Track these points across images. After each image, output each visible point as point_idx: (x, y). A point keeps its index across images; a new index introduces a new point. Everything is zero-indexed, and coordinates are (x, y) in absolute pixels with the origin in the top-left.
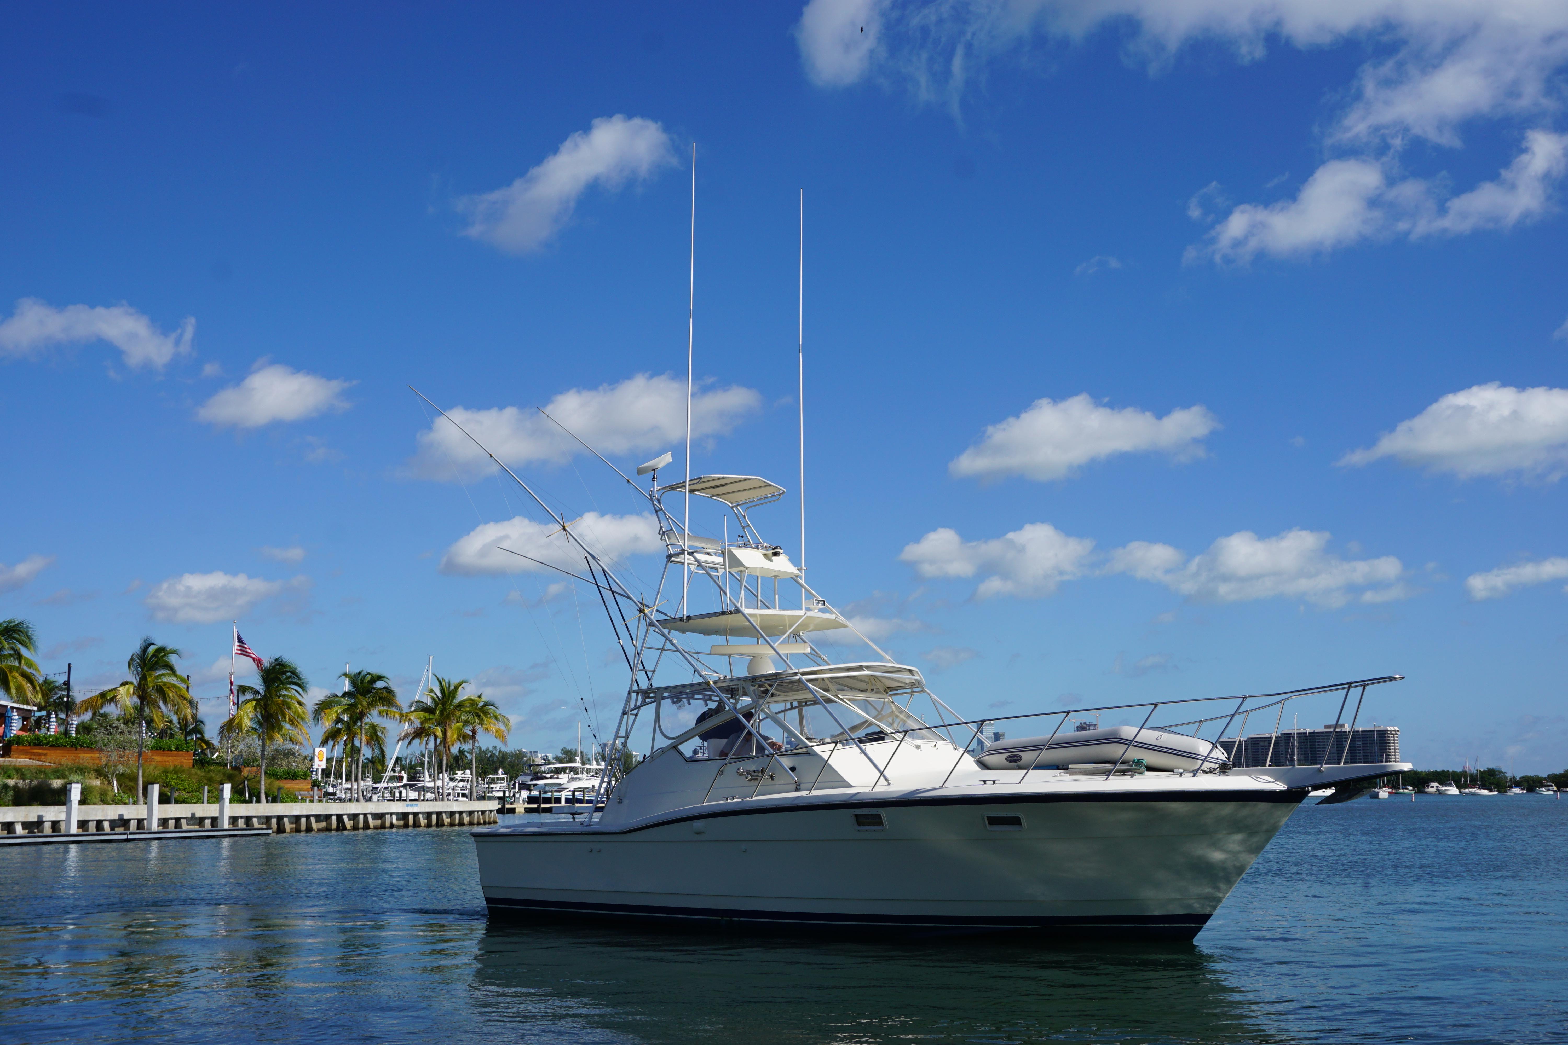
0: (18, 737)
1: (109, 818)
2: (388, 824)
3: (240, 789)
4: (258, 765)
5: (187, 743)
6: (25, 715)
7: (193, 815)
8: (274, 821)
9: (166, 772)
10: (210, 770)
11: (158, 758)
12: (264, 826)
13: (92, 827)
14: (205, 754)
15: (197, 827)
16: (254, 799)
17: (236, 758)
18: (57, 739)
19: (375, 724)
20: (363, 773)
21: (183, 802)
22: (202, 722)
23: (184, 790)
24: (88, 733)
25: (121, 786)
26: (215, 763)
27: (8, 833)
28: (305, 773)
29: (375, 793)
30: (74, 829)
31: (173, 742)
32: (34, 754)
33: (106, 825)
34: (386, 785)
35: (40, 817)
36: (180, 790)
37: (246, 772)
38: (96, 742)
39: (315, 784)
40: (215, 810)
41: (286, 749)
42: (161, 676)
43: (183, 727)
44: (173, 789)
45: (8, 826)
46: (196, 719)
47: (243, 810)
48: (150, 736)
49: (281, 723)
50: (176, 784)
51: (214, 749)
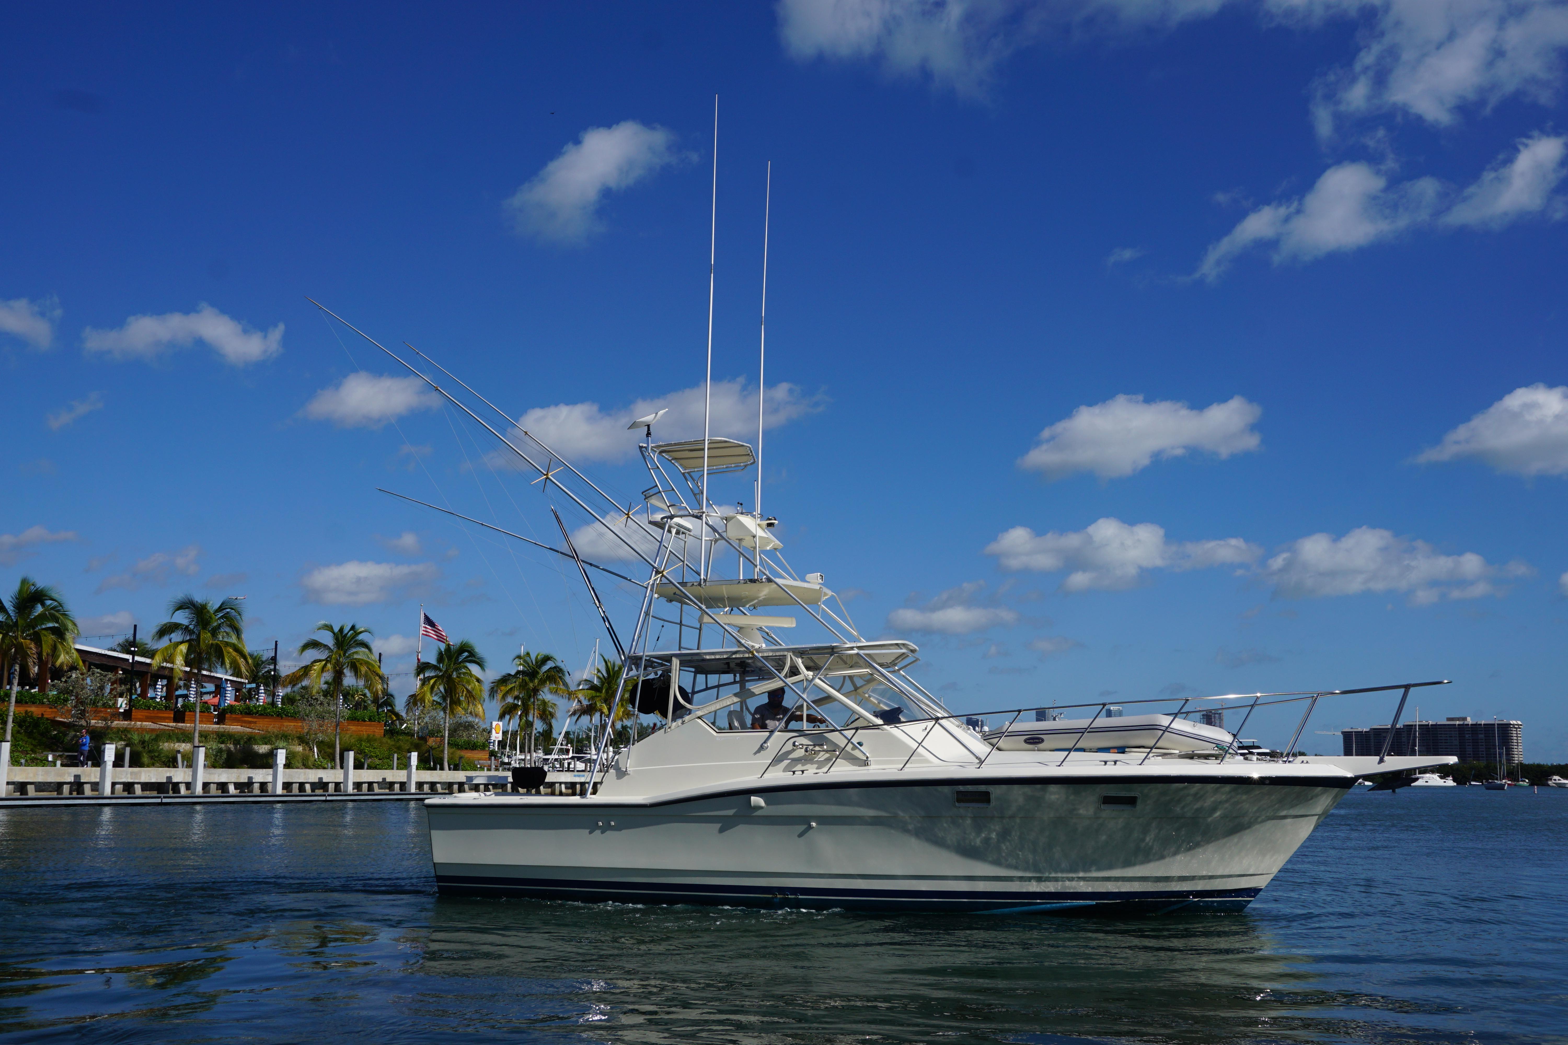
0: (231, 706)
1: (310, 781)
2: (557, 792)
3: (426, 757)
4: (442, 736)
5: (378, 714)
6: (238, 687)
7: (384, 779)
8: (456, 787)
9: (360, 740)
10: (399, 740)
11: (353, 728)
12: (447, 791)
13: (295, 789)
14: (395, 725)
15: (387, 791)
16: (438, 766)
17: (422, 729)
18: (265, 708)
19: (547, 700)
20: (536, 745)
21: (375, 768)
22: (392, 696)
23: (376, 757)
24: (292, 705)
25: (320, 752)
26: (403, 733)
27: (222, 793)
28: (484, 744)
29: (546, 764)
30: (279, 790)
31: (367, 714)
32: (245, 722)
33: (308, 787)
34: (557, 757)
35: (250, 778)
36: (373, 757)
37: (431, 742)
38: (299, 712)
39: (492, 754)
40: (403, 776)
41: (466, 722)
42: (356, 653)
43: (376, 700)
44: (366, 756)
45: (223, 786)
46: (385, 692)
47: (428, 776)
48: (346, 708)
49: (461, 699)
50: (370, 751)
51: (402, 721)
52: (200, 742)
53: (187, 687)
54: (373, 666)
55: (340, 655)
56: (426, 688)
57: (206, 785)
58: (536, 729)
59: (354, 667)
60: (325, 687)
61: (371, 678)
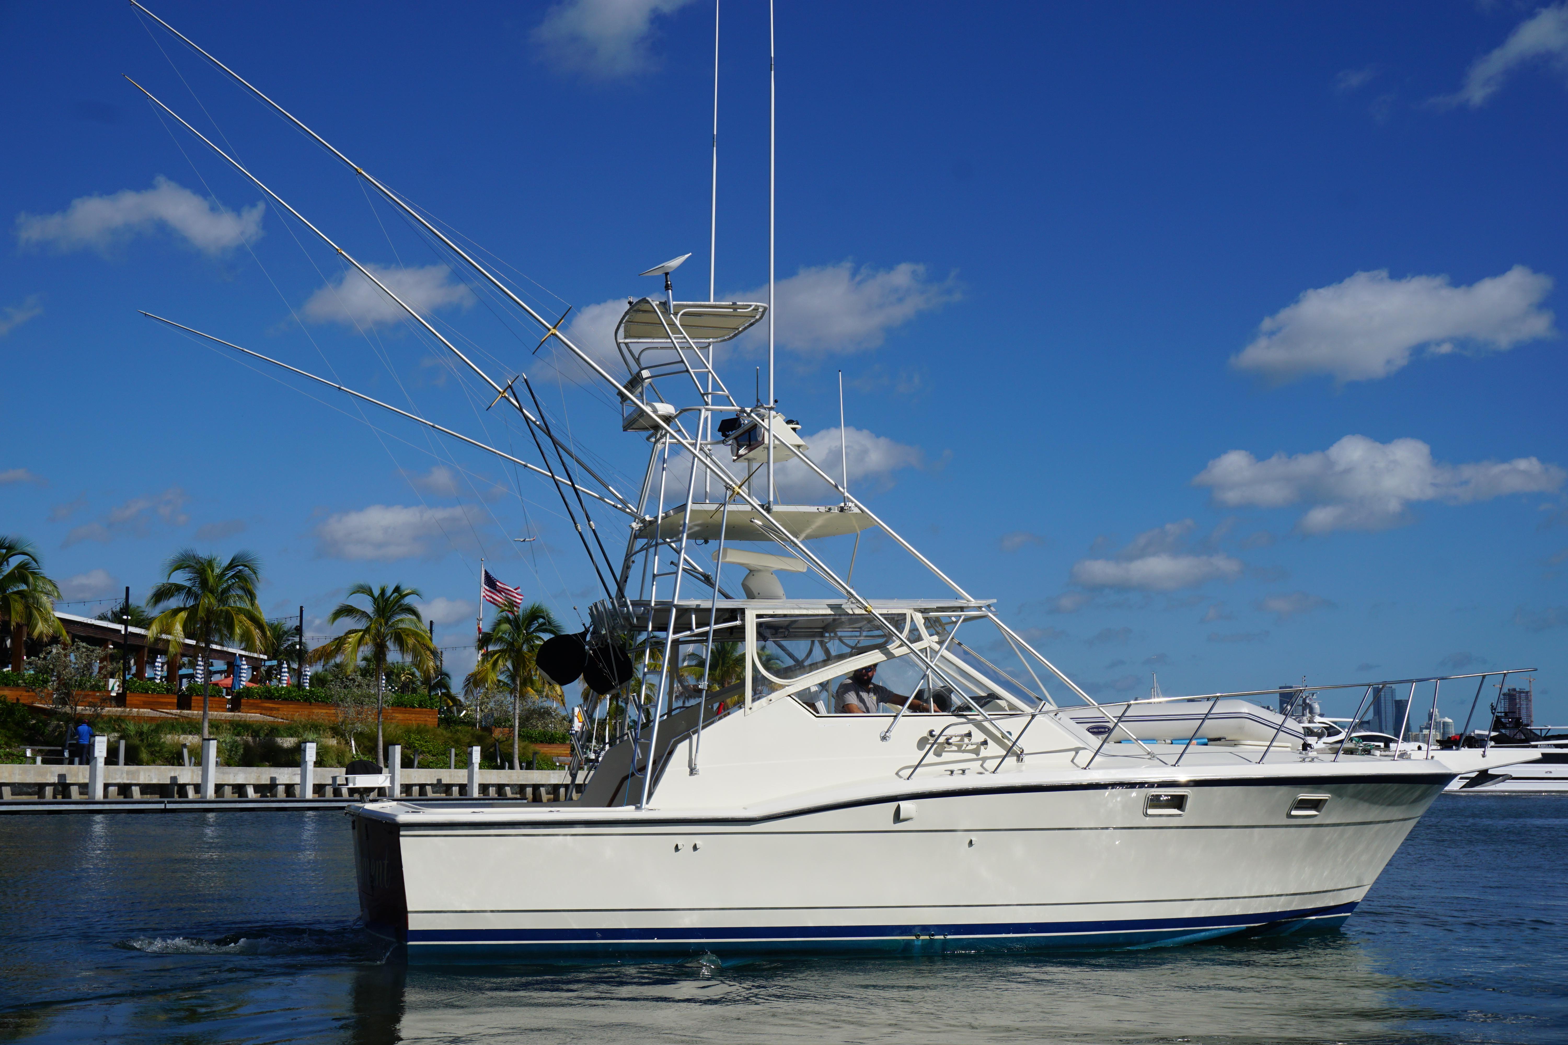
0: (247, 689)
3: (491, 752)
4: (511, 726)
5: (431, 699)
6: (255, 665)
7: (439, 781)
8: (529, 790)
9: (408, 731)
10: (458, 730)
11: (399, 716)
12: (518, 796)
13: (329, 792)
14: (452, 712)
15: (443, 796)
16: (507, 764)
17: (486, 717)
18: (289, 692)
21: (427, 766)
22: (447, 675)
23: (429, 752)
24: (323, 686)
25: (359, 747)
26: (462, 722)
27: (239, 797)
28: (564, 735)
30: (309, 794)
31: (416, 698)
32: (266, 709)
33: (344, 790)
35: (273, 779)
36: (424, 752)
37: (497, 733)
38: (332, 696)
40: (464, 776)
41: (542, 708)
42: (401, 621)
43: (427, 681)
44: (416, 751)
45: (240, 789)
46: (439, 671)
47: (494, 777)
48: (390, 690)
49: (534, 678)
50: (421, 746)
51: (460, 706)
52: (210, 733)
53: (193, 665)
54: (422, 638)
55: (381, 624)
56: (489, 666)
57: (219, 788)
59: (400, 640)
60: (363, 664)
61: (421, 653)
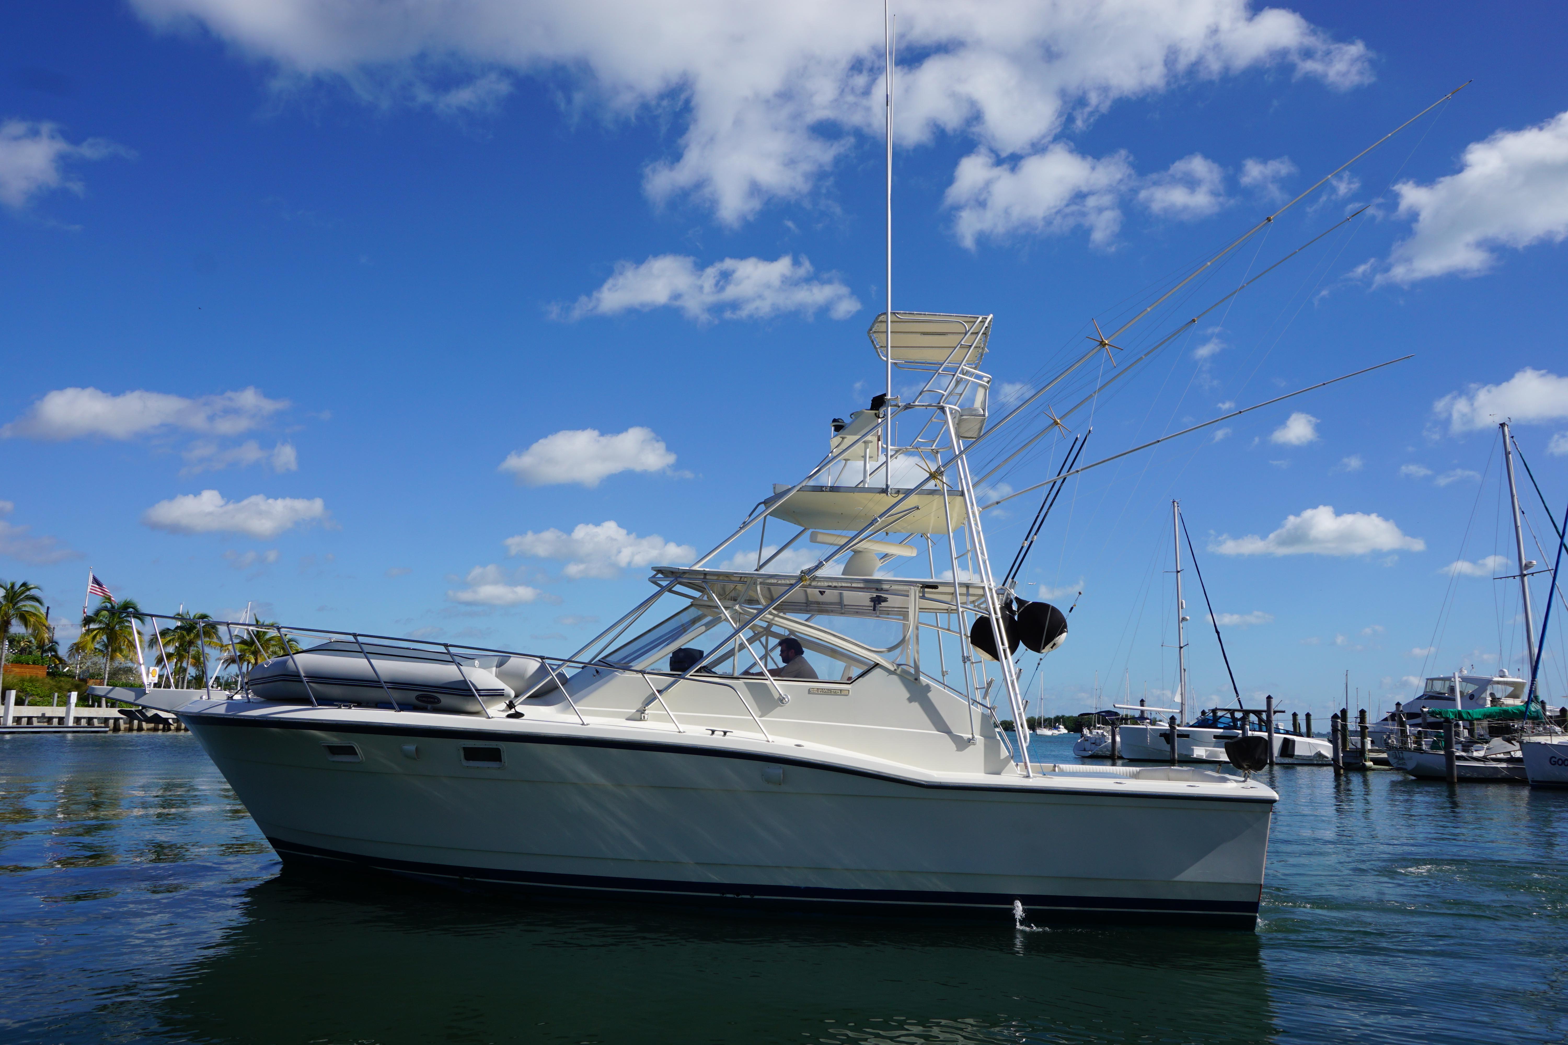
3: (85, 696)
4: (102, 679)
5: (42, 659)
7: (43, 714)
8: (111, 722)
9: (23, 681)
10: (61, 681)
11: (17, 670)
12: (103, 725)
14: (58, 668)
15: (46, 724)
16: (96, 704)
17: (83, 672)
19: (200, 651)
21: (36, 704)
22: (57, 643)
23: (37, 695)
26: (65, 675)
36: (34, 695)
37: (91, 683)
40: (62, 711)
41: (126, 667)
42: (24, 606)
43: (41, 646)
46: (52, 641)
47: (86, 712)
48: (11, 652)
49: (122, 647)
50: (32, 690)
51: (65, 664)
54: (40, 618)
55: (9, 608)
56: (89, 638)
58: (189, 674)
59: (23, 618)
61: (38, 628)
